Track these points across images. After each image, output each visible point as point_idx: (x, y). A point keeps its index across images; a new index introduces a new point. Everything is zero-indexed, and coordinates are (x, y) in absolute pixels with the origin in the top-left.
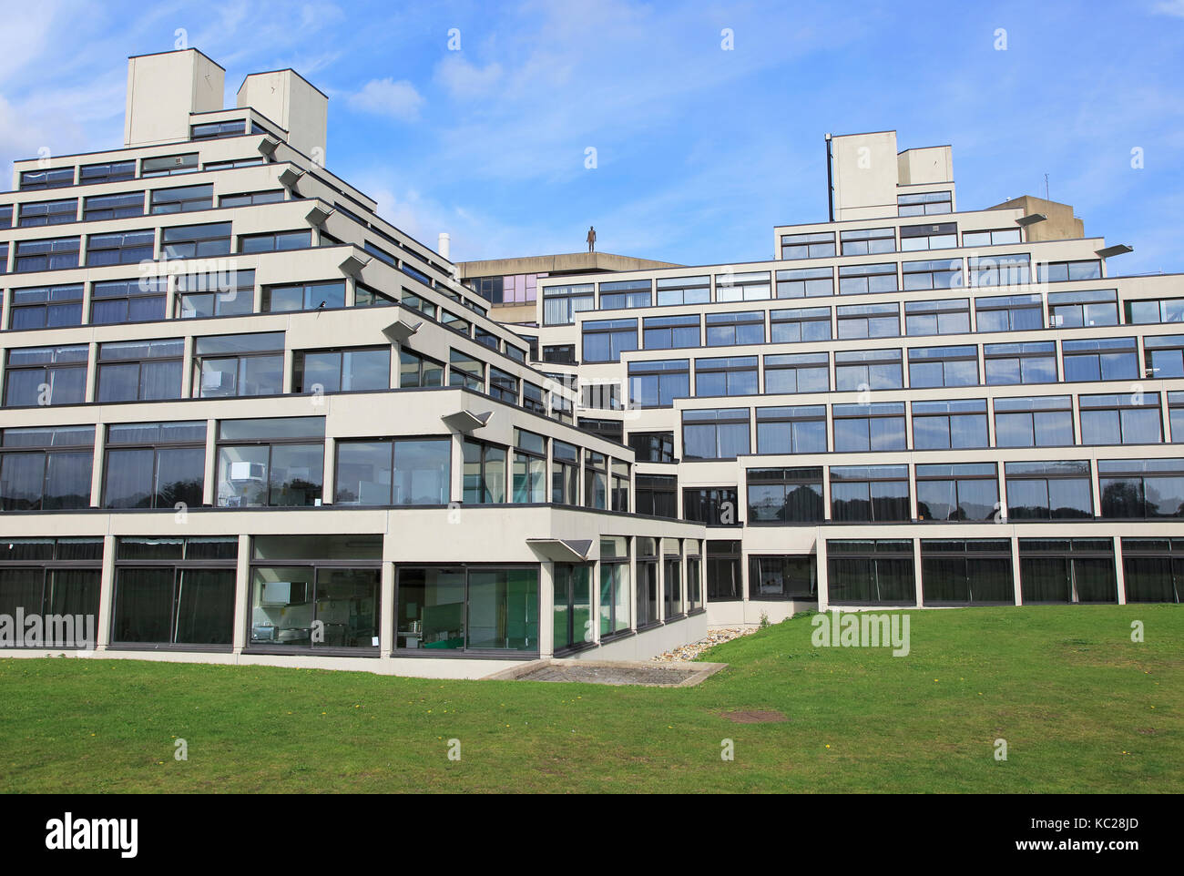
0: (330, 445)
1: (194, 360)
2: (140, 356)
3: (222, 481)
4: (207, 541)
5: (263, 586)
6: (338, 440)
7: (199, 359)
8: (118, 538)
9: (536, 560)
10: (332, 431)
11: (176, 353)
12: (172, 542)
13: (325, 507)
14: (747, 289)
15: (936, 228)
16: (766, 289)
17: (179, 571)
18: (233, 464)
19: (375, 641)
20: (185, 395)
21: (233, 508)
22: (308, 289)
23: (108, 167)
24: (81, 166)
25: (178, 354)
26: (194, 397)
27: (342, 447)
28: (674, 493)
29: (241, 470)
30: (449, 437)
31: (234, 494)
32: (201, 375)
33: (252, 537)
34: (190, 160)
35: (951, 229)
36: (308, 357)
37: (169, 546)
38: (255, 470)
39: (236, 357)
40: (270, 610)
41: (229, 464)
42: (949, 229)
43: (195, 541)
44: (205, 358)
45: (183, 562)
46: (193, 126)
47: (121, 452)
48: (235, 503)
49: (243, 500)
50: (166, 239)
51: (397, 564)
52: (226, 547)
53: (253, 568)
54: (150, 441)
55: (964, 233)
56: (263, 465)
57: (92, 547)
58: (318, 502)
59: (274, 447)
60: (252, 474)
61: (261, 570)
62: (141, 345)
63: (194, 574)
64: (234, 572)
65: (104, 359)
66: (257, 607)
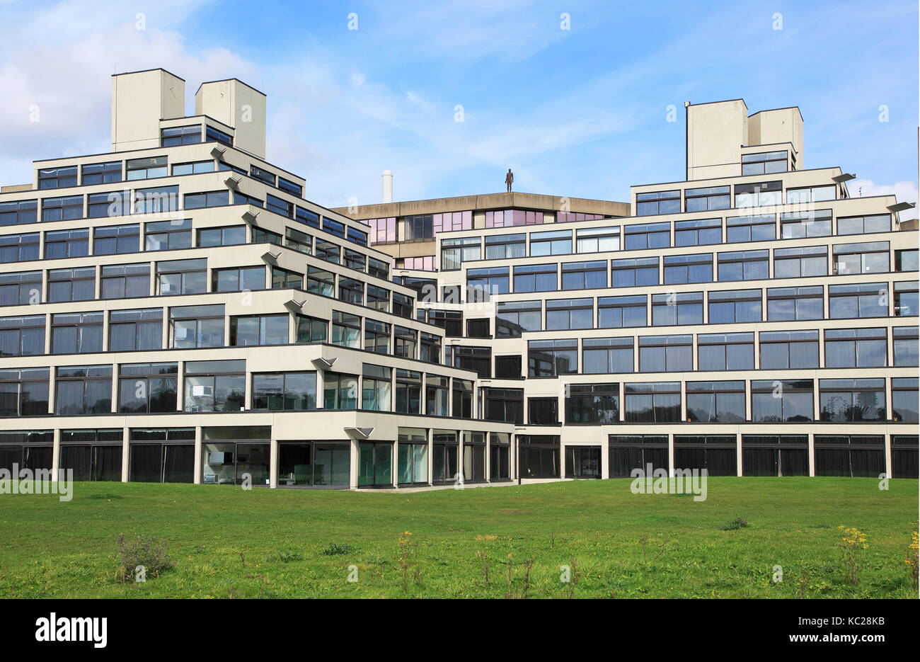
0: (248, 377)
1: (169, 322)
2: (135, 319)
3: (188, 397)
4: (179, 430)
5: (209, 454)
6: (253, 374)
7: (173, 321)
8: (131, 429)
9: (348, 438)
10: (250, 368)
11: (158, 317)
12: (160, 431)
13: (246, 412)
14: (602, 241)
15: (765, 186)
16: (616, 240)
17: (164, 446)
18: (194, 387)
19: (267, 481)
20: (164, 347)
21: (194, 412)
22: (242, 271)
23: (102, 166)
24: (82, 165)
25: (159, 317)
26: (170, 348)
27: (256, 377)
28: (521, 402)
29: (199, 391)
30: (315, 371)
31: (194, 404)
32: (174, 331)
33: (203, 428)
34: (162, 161)
35: (778, 186)
36: (239, 320)
37: (158, 434)
38: (207, 391)
39: (195, 320)
40: (214, 467)
41: (192, 387)
42: (775, 186)
43: (172, 430)
44: (176, 320)
45: (166, 442)
46: (162, 129)
47: (128, 380)
48: (195, 410)
49: (200, 408)
50: (148, 231)
51: (278, 441)
52: (189, 433)
53: (204, 444)
54: (145, 374)
55: (788, 189)
56: (212, 387)
57: (117, 434)
58: (242, 409)
59: (218, 378)
60: (205, 393)
61: (208, 445)
62: (136, 312)
63: (172, 448)
64: (194, 446)
65: (113, 320)
66: (206, 465)
